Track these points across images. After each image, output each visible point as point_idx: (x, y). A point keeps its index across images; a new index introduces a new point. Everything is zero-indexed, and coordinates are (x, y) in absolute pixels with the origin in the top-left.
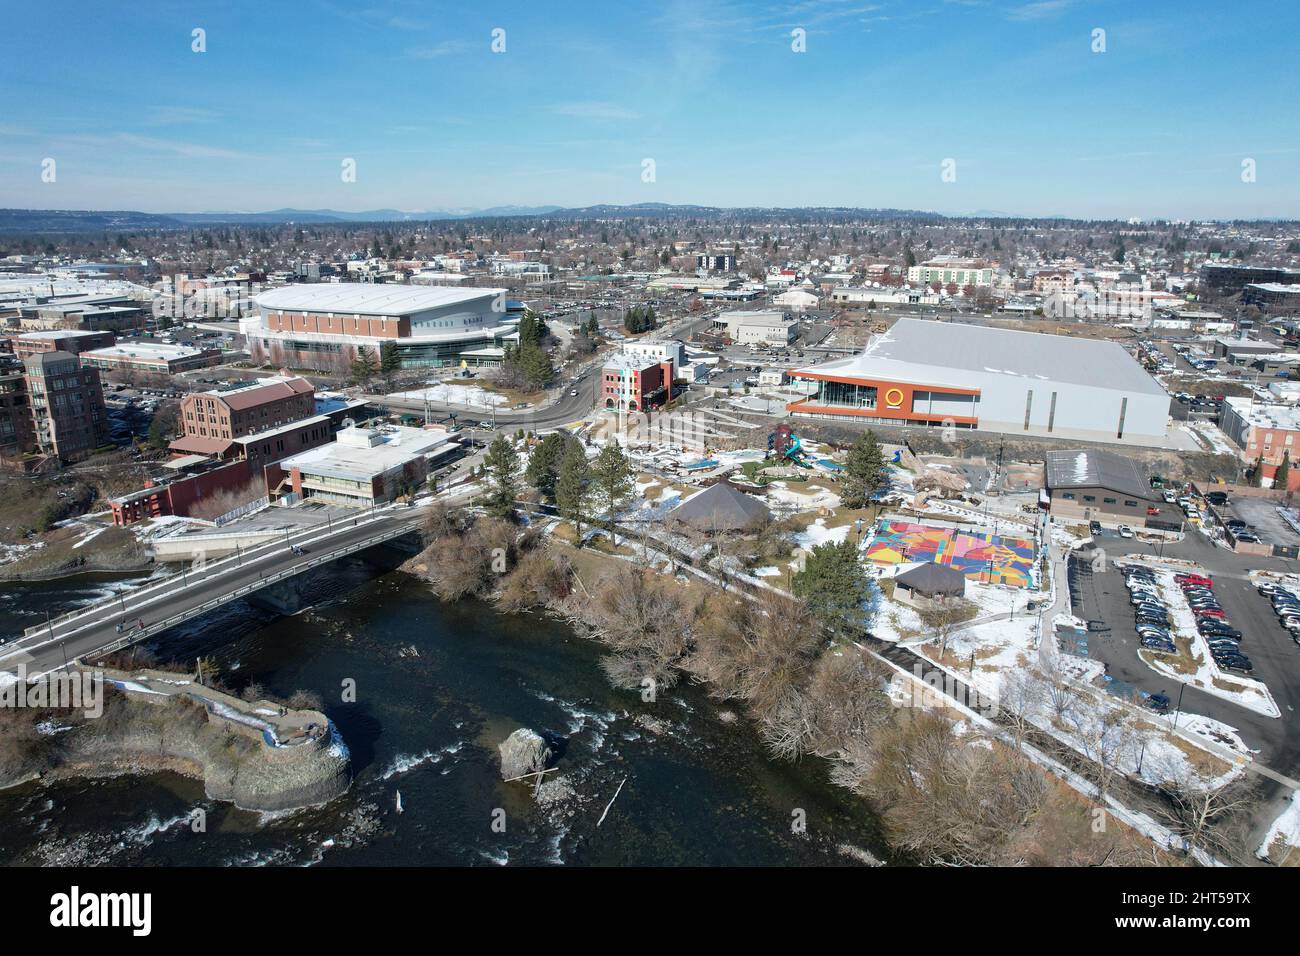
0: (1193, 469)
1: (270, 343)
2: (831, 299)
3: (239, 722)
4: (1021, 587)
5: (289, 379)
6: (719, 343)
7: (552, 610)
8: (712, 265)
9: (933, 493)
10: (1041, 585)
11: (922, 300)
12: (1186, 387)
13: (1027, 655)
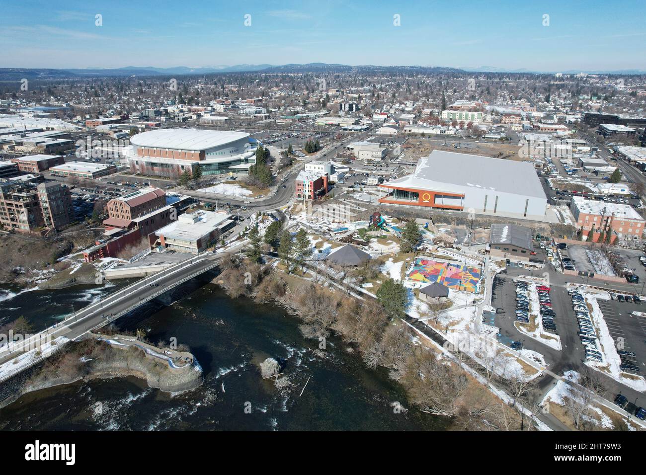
0: (555, 231)
1: (139, 163)
2: (403, 131)
3: (158, 357)
4: (472, 292)
5: (154, 189)
6: (349, 160)
7: (278, 301)
8: (347, 109)
9: (441, 244)
10: (480, 291)
11: (447, 132)
12: (560, 186)
13: (469, 325)
